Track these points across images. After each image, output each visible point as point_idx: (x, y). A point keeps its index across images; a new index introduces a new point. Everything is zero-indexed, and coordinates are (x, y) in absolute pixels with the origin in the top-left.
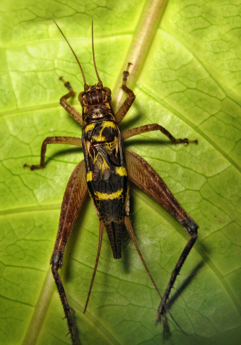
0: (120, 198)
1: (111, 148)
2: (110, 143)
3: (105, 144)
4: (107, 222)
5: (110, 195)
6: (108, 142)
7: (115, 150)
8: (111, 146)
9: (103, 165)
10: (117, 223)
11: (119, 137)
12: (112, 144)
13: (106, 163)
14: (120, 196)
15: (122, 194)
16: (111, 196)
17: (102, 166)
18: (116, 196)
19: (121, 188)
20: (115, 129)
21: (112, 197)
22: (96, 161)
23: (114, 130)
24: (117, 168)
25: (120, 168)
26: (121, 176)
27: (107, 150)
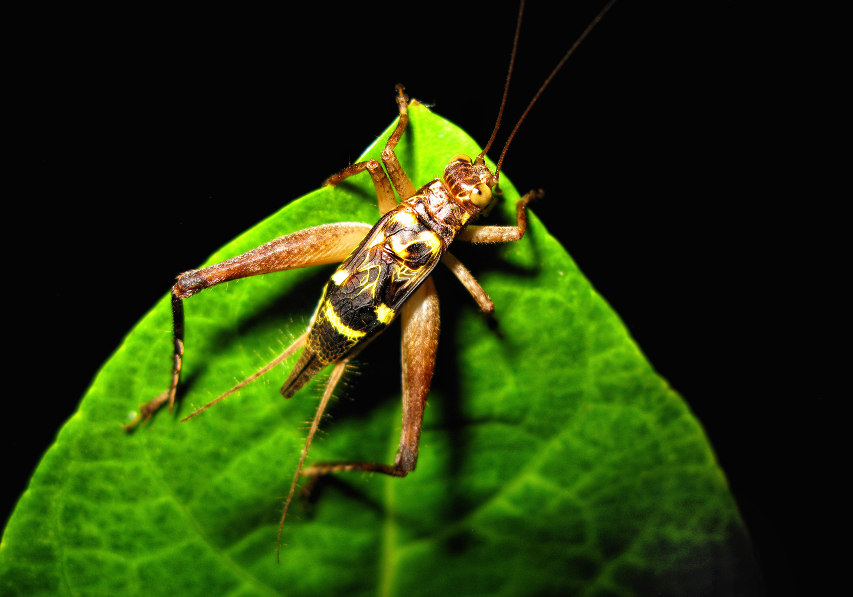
0: (351, 339)
1: (402, 275)
2: (407, 268)
3: (400, 262)
4: (311, 346)
5: (342, 325)
6: (407, 263)
7: (404, 282)
8: (404, 273)
9: (369, 285)
10: (319, 360)
11: (427, 271)
12: (408, 272)
13: (375, 286)
14: (354, 339)
15: (359, 338)
16: (341, 328)
17: (367, 284)
18: (348, 333)
19: (365, 332)
20: (433, 257)
21: (342, 330)
22: (366, 271)
23: (430, 256)
24: (383, 306)
25: (388, 310)
26: (378, 319)
27: (394, 273)
